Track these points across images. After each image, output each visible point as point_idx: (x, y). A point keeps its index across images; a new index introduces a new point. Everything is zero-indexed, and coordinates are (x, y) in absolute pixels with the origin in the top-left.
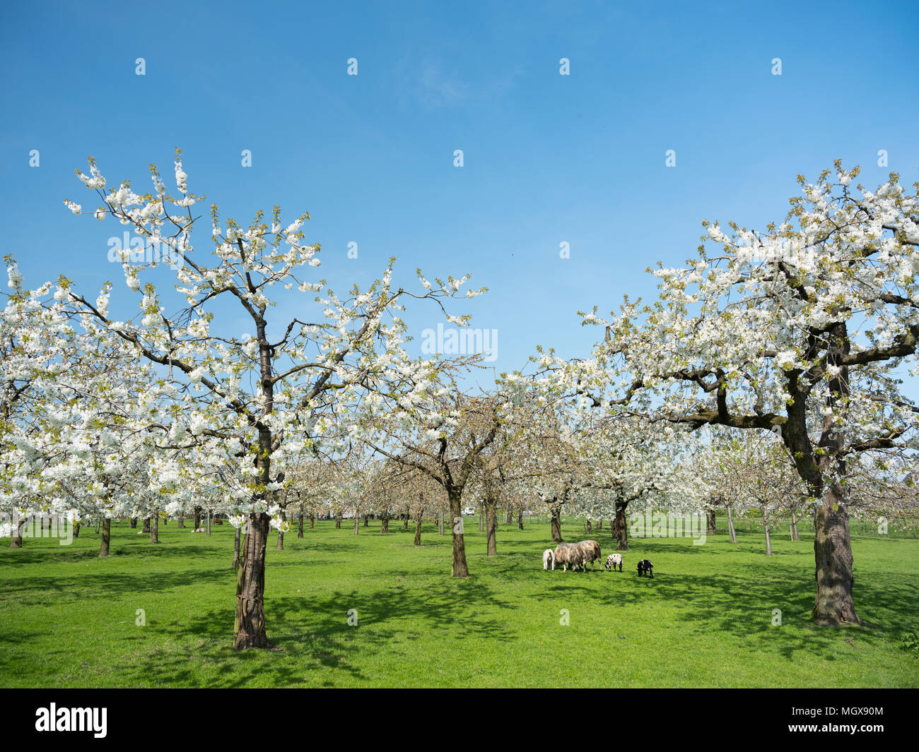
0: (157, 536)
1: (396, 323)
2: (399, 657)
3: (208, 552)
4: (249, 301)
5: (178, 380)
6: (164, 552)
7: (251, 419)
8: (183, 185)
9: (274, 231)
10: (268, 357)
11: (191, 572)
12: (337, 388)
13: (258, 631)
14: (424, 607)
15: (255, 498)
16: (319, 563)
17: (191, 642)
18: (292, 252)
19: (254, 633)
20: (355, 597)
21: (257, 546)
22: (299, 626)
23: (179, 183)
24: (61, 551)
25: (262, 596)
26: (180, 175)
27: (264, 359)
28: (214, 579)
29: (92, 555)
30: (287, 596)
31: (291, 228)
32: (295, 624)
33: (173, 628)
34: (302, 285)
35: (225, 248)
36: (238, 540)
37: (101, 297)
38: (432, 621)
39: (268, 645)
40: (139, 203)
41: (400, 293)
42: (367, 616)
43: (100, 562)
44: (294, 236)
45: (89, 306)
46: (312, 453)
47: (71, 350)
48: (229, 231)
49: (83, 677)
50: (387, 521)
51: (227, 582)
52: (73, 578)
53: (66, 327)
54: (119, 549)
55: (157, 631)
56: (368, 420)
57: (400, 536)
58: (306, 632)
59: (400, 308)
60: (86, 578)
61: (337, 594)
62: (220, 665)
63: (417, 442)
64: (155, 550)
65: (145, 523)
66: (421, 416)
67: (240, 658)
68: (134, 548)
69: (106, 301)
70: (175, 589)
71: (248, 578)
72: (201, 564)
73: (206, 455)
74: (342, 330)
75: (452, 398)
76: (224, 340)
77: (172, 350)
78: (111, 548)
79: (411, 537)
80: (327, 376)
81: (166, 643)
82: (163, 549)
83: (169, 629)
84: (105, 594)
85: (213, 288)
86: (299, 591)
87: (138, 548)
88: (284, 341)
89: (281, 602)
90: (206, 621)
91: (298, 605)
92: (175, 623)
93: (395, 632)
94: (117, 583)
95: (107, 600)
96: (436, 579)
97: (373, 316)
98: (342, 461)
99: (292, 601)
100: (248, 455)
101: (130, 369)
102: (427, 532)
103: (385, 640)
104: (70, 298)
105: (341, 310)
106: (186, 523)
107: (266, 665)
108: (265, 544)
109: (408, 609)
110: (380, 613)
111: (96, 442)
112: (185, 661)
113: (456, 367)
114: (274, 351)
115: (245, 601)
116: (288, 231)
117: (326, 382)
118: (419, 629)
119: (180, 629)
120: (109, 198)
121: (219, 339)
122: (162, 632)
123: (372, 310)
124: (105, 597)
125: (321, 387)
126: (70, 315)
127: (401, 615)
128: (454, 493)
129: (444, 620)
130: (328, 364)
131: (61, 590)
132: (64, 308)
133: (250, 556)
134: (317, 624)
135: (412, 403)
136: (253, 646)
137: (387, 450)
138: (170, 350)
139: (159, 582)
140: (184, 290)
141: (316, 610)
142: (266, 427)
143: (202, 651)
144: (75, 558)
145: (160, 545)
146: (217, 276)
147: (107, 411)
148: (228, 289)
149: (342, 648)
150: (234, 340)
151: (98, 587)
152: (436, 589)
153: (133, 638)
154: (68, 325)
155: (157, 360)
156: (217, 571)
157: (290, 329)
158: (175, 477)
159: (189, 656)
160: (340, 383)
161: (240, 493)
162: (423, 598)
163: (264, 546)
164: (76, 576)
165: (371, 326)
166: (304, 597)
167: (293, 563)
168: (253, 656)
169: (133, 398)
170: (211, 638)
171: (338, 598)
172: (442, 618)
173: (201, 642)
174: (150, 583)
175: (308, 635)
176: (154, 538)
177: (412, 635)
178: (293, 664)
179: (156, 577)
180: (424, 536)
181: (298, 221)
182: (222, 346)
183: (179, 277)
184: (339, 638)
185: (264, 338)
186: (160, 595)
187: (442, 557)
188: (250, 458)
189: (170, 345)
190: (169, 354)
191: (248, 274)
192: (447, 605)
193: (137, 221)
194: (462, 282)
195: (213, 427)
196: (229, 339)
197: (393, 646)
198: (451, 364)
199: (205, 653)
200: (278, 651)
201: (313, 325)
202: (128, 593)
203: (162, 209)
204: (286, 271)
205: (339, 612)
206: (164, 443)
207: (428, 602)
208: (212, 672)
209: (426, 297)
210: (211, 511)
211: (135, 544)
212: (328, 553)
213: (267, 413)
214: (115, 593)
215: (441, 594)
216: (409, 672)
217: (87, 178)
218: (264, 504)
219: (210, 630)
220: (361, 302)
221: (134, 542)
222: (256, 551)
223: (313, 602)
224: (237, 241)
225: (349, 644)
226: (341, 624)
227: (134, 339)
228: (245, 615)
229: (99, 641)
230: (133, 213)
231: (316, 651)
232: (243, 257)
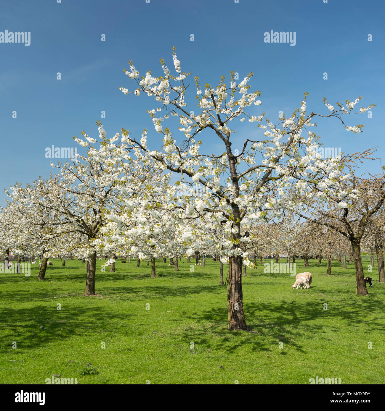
0: (178, 267)
1: (311, 135)
2: (328, 341)
3: (206, 276)
4: (220, 132)
5: (187, 181)
6: (183, 276)
7: (228, 201)
8: (178, 68)
9: (232, 87)
10: (234, 164)
11: (198, 286)
12: (276, 179)
13: (241, 320)
14: (339, 312)
15: (235, 246)
16: (268, 284)
17: (205, 324)
18: (243, 99)
19: (239, 322)
20: (294, 304)
21: (236, 273)
22: (263, 319)
23: (176, 67)
24: (133, 274)
25: (242, 301)
26: (176, 62)
27: (232, 165)
28: (211, 291)
29: (148, 276)
30: (254, 302)
31: (243, 83)
32: (261, 318)
33: (195, 316)
34: (251, 118)
35: (204, 101)
36: (222, 270)
37: (142, 138)
38: (347, 321)
39: (248, 329)
40: (156, 82)
41: (312, 115)
42: (303, 316)
43: (152, 280)
44: (244, 88)
45: (138, 144)
46: (263, 219)
47: (128, 169)
48: (206, 91)
49: (155, 338)
50: (307, 260)
51: (218, 292)
52: (141, 288)
53: (128, 156)
54: (160, 273)
55: (187, 317)
56: (297, 198)
57: (316, 269)
58: (268, 323)
59: (313, 125)
60: (147, 288)
61: (283, 302)
62: (223, 338)
63: (327, 210)
64: (178, 275)
65: (171, 260)
66: (334, 193)
67: (233, 334)
68: (167, 273)
69: (145, 140)
70: (192, 295)
71: (233, 291)
72: (203, 283)
73: (206, 222)
74: (277, 143)
75: (351, 181)
76: (208, 156)
77: (182, 164)
78: (157, 273)
79: (325, 269)
80: (270, 172)
81: (192, 324)
82: (182, 274)
83: (193, 316)
84: (158, 296)
85: (200, 126)
86: (260, 299)
87: (170, 273)
88: (242, 153)
89: (251, 305)
90: (211, 314)
91: (261, 307)
92: (195, 314)
93: (323, 326)
94: (162, 291)
95: (159, 300)
96: (346, 296)
97: (296, 132)
98: (279, 224)
99: (257, 305)
100: (228, 222)
101: (157, 177)
102: (335, 267)
103: (317, 330)
104: (128, 141)
105: (274, 131)
106: (191, 260)
107: (248, 340)
108: (241, 272)
109: (329, 313)
110: (311, 314)
111: (149, 217)
112: (204, 334)
113: (352, 160)
114: (236, 160)
115: (232, 304)
116: (240, 85)
117: (269, 176)
118: (338, 326)
119: (198, 317)
120: (141, 83)
121: (205, 156)
122: (190, 318)
123: (294, 128)
124: (158, 298)
125: (266, 179)
126: (129, 150)
127: (325, 316)
128: (355, 241)
129: (354, 321)
130: (271, 165)
131: (137, 294)
132: (126, 146)
133: (233, 279)
134: (274, 319)
135: (327, 186)
136: (239, 329)
137: (308, 216)
138: (180, 165)
139: (183, 292)
140: (183, 129)
141: (272, 311)
142: (237, 205)
143: (212, 329)
144: (140, 277)
145: (180, 272)
146: (202, 119)
147: (151, 200)
148: (208, 125)
149: (291, 334)
150: (213, 156)
151: (153, 293)
152: (346, 302)
153: (176, 320)
154: (128, 155)
155: (174, 171)
156: (212, 286)
157: (245, 146)
158: (190, 235)
159: (205, 331)
160: (277, 176)
161: (225, 244)
162: (338, 307)
163: (240, 273)
164: (142, 287)
165: (295, 139)
166: (263, 303)
167: (254, 283)
168: (240, 334)
169: (164, 192)
170: (215, 323)
171: (284, 304)
172: (354, 320)
173: (210, 324)
174: (179, 292)
175: (269, 324)
176: (176, 268)
177: (334, 329)
178: (263, 340)
179: (181, 289)
180: (333, 269)
181: (246, 78)
182: (207, 159)
183: (181, 122)
184: (288, 328)
185: (231, 153)
186: (185, 298)
187: (347, 282)
188: (229, 223)
189: (180, 161)
190: (180, 167)
191: (218, 115)
192: (355, 312)
193: (156, 93)
194: (356, 102)
195: (207, 207)
196: (211, 155)
197: (322, 334)
198: (348, 158)
199: (214, 330)
200: (254, 333)
201: (259, 142)
202: (169, 297)
203: (168, 84)
204: (241, 110)
205: (286, 312)
206: (184, 216)
207: (342, 310)
208: (219, 341)
209: (330, 116)
210: (204, 254)
211: (168, 271)
212: (273, 278)
213: (237, 197)
214: (162, 296)
215: (350, 305)
216: (335, 351)
217: (130, 73)
218: (239, 250)
219: (214, 318)
220: (287, 125)
221: (167, 270)
222: (236, 276)
223: (269, 306)
224: (210, 96)
225: (295, 331)
226: (288, 320)
227: (161, 160)
228: (233, 311)
229: (159, 320)
230: (153, 89)
231: (276, 334)
232: (215, 105)
